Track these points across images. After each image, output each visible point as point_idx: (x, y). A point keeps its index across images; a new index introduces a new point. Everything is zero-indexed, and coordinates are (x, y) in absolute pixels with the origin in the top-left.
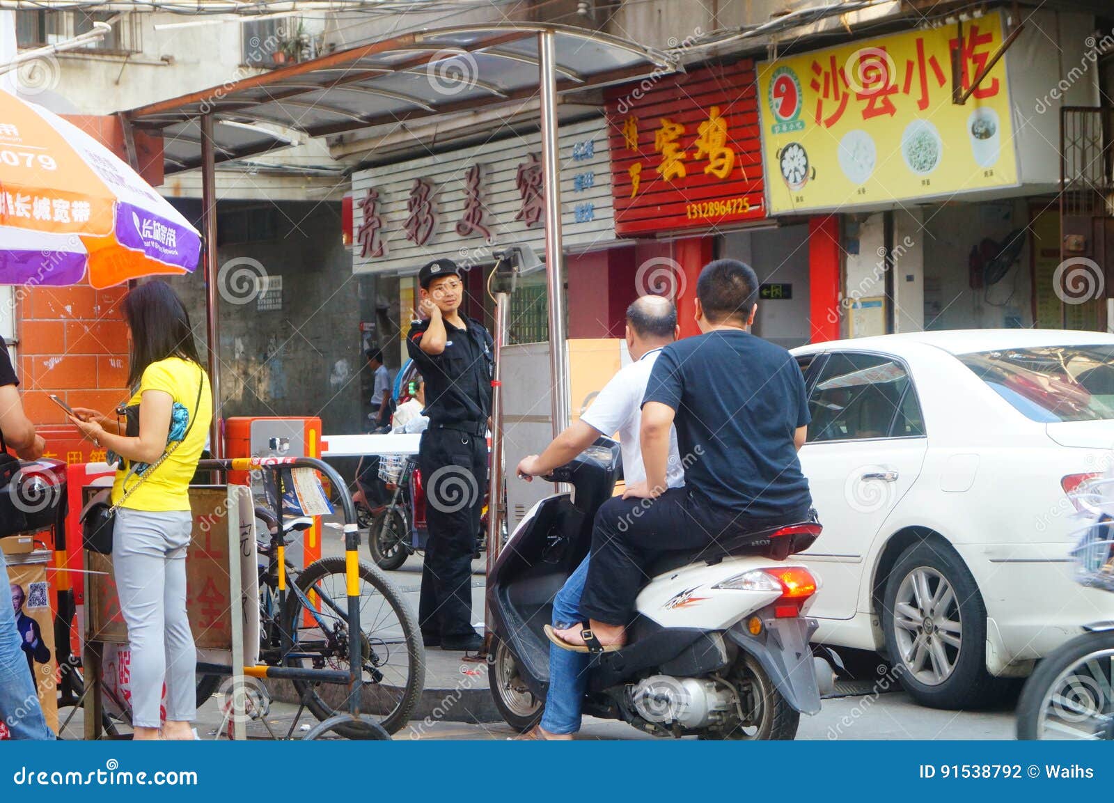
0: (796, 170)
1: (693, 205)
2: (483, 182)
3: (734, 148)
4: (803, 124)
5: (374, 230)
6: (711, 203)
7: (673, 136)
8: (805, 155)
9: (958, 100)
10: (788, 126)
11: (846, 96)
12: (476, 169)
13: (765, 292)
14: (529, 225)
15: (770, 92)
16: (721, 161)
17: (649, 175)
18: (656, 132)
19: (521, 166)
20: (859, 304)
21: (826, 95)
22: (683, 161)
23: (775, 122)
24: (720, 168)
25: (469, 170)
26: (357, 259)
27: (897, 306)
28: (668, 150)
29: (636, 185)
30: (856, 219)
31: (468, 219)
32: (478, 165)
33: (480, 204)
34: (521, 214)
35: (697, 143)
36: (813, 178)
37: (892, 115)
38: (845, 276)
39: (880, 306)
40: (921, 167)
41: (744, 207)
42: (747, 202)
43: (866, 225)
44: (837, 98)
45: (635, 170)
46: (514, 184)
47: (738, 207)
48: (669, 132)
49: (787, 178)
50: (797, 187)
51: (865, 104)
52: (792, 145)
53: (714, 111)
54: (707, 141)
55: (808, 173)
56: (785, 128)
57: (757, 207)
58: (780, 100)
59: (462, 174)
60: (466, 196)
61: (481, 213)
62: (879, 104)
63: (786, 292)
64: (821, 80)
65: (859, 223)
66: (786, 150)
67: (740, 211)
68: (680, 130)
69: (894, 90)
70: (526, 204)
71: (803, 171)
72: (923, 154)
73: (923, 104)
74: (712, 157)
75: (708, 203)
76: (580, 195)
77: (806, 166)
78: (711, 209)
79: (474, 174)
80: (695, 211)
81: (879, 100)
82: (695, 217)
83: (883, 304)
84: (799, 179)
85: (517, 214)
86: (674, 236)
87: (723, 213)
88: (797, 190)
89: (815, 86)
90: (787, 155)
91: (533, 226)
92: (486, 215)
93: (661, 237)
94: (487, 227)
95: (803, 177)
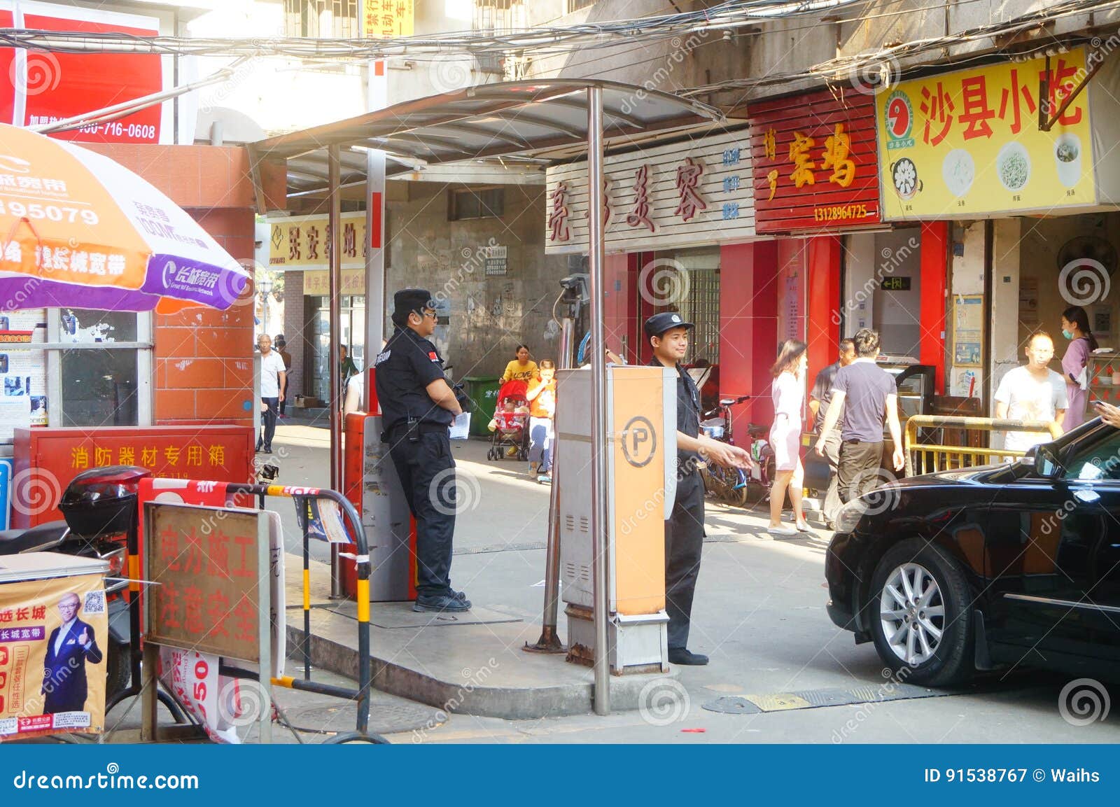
0: (907, 182)
1: (821, 210)
2: (650, 181)
3: (855, 161)
4: (913, 142)
5: (562, 218)
6: (835, 208)
7: (804, 148)
8: (914, 169)
9: (1044, 126)
10: (900, 143)
11: (950, 118)
12: (644, 169)
13: (886, 284)
14: (685, 220)
15: (886, 113)
16: (843, 172)
17: (784, 181)
18: (790, 144)
19: (680, 168)
20: (962, 300)
21: (933, 116)
22: (813, 171)
23: (889, 139)
24: (843, 177)
25: (639, 170)
26: (548, 242)
27: (994, 304)
28: (800, 160)
29: (773, 189)
30: (961, 225)
31: (637, 212)
32: (645, 166)
33: (646, 200)
34: (679, 210)
35: (824, 155)
36: (921, 190)
37: (989, 137)
38: (952, 274)
39: (980, 303)
40: (1013, 185)
41: (862, 213)
42: (865, 208)
43: (971, 231)
44: (942, 120)
45: (773, 176)
46: (674, 184)
47: (857, 213)
48: (801, 144)
49: (899, 189)
50: (907, 197)
51: (966, 125)
52: (904, 160)
53: (839, 127)
54: (833, 154)
55: (917, 185)
56: (898, 145)
57: (873, 213)
58: (894, 120)
59: (633, 173)
60: (635, 192)
61: (647, 206)
62: (978, 127)
63: (905, 284)
64: (929, 103)
65: (964, 229)
66: (898, 164)
67: (859, 216)
68: (810, 143)
69: (991, 114)
70: (684, 201)
71: (912, 183)
72: (1015, 174)
73: (1016, 128)
74: (836, 168)
75: (832, 208)
76: (728, 195)
77: (915, 179)
78: (834, 213)
79: (642, 173)
80: (820, 213)
81: (979, 122)
82: (821, 219)
83: (982, 301)
84: (909, 190)
85: (676, 209)
86: (807, 234)
87: (844, 218)
88: (907, 200)
89: (924, 108)
90: (899, 169)
91: (689, 220)
92: (651, 209)
93: (796, 235)
94: (652, 221)
95: (912, 188)
